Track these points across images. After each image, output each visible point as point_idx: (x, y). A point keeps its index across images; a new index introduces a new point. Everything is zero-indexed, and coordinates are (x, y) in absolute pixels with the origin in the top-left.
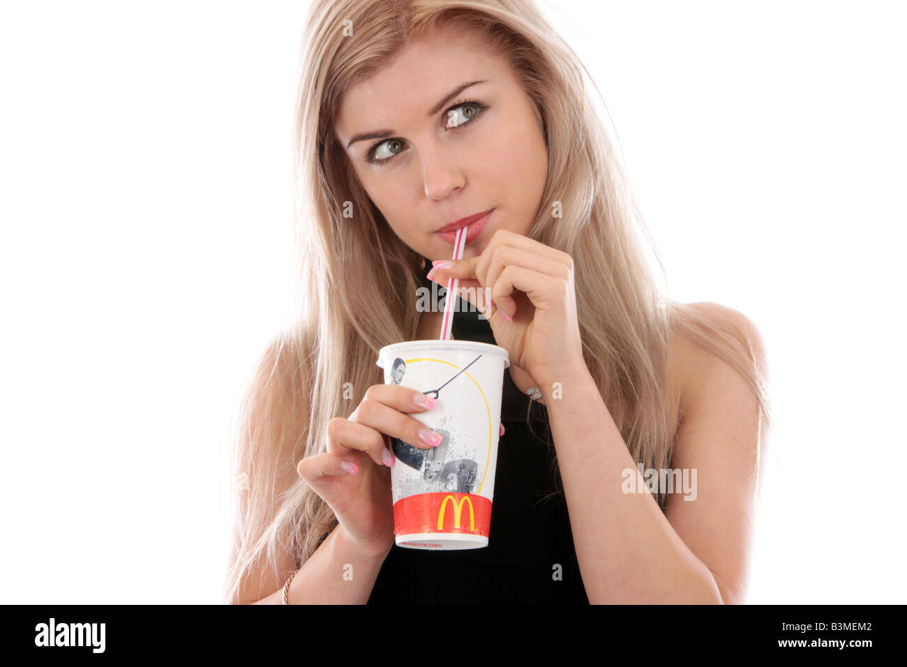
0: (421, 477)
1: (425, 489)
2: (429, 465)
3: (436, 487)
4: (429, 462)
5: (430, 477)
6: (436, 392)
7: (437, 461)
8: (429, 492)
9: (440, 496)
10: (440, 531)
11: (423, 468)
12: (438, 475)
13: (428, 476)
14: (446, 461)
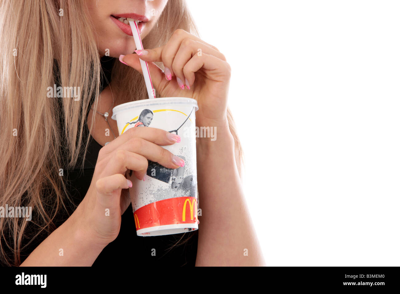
0: (170, 187)
1: (173, 195)
2: (174, 179)
3: (180, 193)
4: (174, 177)
5: (176, 187)
6: (176, 131)
7: (180, 177)
8: (176, 197)
9: (183, 199)
10: (184, 223)
11: (171, 182)
12: (180, 186)
13: (174, 186)
14: (185, 177)
